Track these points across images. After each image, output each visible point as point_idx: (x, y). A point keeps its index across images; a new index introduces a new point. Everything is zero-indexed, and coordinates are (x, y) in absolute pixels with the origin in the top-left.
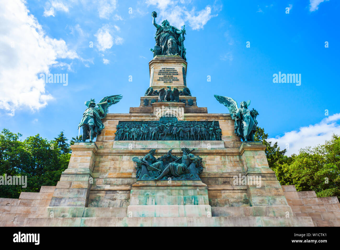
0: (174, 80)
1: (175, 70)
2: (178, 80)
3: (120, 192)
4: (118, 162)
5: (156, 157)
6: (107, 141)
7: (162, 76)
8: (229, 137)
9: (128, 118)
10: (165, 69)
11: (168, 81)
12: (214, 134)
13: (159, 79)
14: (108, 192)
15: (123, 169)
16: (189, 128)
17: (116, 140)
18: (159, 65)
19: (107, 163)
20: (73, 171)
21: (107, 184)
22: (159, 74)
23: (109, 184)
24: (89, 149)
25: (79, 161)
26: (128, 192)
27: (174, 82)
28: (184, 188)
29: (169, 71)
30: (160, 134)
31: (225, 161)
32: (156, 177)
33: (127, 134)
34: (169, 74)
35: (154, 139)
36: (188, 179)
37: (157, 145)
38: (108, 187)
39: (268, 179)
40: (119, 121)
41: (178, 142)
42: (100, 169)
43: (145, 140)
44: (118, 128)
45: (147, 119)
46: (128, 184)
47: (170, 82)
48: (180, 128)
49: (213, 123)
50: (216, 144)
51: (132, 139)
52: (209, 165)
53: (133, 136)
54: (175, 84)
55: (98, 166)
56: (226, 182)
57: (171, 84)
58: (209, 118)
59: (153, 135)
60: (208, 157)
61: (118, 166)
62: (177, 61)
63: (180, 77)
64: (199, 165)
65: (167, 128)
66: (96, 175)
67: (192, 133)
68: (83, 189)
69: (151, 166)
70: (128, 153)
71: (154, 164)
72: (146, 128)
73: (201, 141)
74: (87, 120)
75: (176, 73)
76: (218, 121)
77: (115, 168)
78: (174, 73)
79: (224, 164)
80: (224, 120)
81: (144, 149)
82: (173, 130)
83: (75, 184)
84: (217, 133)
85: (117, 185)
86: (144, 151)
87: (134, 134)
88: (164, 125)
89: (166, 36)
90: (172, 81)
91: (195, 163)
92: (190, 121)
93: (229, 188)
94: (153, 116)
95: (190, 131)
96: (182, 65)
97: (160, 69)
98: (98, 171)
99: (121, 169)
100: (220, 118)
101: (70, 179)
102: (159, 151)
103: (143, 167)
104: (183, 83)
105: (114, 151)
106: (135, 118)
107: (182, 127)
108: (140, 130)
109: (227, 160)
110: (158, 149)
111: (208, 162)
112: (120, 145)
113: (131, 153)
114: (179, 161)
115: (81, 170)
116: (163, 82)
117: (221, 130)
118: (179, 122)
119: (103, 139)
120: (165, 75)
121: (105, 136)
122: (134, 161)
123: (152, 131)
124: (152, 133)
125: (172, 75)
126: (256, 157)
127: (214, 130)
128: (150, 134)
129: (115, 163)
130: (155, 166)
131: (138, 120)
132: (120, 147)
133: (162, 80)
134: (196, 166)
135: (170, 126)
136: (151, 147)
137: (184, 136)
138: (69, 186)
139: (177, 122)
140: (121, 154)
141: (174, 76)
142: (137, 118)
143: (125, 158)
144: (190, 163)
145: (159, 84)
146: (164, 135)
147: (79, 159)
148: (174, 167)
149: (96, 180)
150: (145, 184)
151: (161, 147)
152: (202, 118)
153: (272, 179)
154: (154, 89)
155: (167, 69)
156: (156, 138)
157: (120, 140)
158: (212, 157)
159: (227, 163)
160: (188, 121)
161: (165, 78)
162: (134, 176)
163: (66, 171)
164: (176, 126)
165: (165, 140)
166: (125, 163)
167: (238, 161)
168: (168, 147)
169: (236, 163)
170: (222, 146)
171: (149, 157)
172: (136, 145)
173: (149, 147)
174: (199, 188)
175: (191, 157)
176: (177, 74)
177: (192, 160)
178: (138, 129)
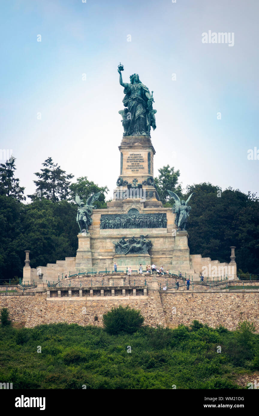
0: (139, 168)
1: (141, 156)
2: (143, 168)
3: (108, 260)
4: (104, 243)
5: (126, 240)
6: (95, 229)
7: (130, 164)
8: (172, 225)
9: (107, 213)
10: (132, 155)
11: (135, 170)
12: (162, 223)
13: (127, 167)
14: (102, 260)
15: (108, 247)
16: (146, 219)
17: (101, 229)
18: (127, 150)
19: (98, 244)
20: (82, 250)
21: (100, 255)
22: (127, 162)
23: (101, 256)
24: (88, 237)
25: (84, 244)
26: (112, 260)
27: (140, 170)
28: (139, 258)
29: (136, 157)
30: (128, 224)
31: (165, 242)
32: (125, 252)
33: (108, 224)
34: (136, 161)
35: (124, 228)
36: (142, 253)
37: (126, 232)
38: (101, 257)
39: (183, 252)
40: (101, 215)
41: (138, 230)
42: (95, 247)
43: (119, 228)
44: (101, 220)
45: (119, 213)
46: (111, 256)
47: (137, 170)
48: (141, 219)
49: (162, 215)
50: (162, 231)
51: (111, 228)
52: (156, 244)
53: (111, 226)
54: (141, 173)
55: (93, 246)
56: (164, 253)
57: (137, 173)
58: (161, 211)
59: (123, 225)
60: (156, 239)
61: (104, 245)
62: (143, 146)
63: (145, 165)
64: (150, 245)
65: (132, 220)
66: (93, 251)
67: (148, 223)
68: (90, 259)
69: (122, 246)
70: (109, 238)
71: (124, 245)
72: (119, 220)
73: (153, 229)
74: (82, 217)
75: (142, 159)
76: (166, 214)
77: (103, 247)
78: (140, 160)
79: (164, 243)
80: (170, 213)
81: (119, 234)
82: (136, 221)
83: (85, 256)
84: (164, 222)
85: (106, 256)
86: (119, 236)
87: (112, 224)
88: (130, 218)
89: (134, 105)
90: (138, 169)
91: (146, 244)
92: (148, 214)
93: (164, 257)
94: (123, 211)
95: (147, 222)
96: (147, 150)
97: (128, 155)
98: (93, 249)
99: (106, 247)
100: (168, 211)
101: (81, 254)
102: (127, 236)
103: (119, 247)
104: (147, 171)
105: (101, 237)
106: (111, 212)
107: (142, 219)
108: (115, 222)
109: (167, 241)
110: (127, 234)
111: (156, 242)
112: (104, 232)
113: (111, 238)
114: (138, 243)
115: (86, 249)
116: (130, 170)
117: (167, 220)
118: (140, 215)
119: (92, 228)
120: (133, 163)
121: (93, 226)
122: (114, 244)
123: (123, 222)
124: (123, 223)
125: (138, 162)
126: (181, 240)
127: (162, 221)
128: (122, 224)
129: (102, 244)
130: (125, 246)
131: (113, 214)
132: (104, 233)
133: (130, 168)
134: (147, 246)
135: (134, 218)
136: (123, 233)
137: (143, 225)
138: (82, 258)
139: (139, 215)
140: (105, 238)
141: (141, 164)
142: (113, 212)
143: (108, 240)
144: (144, 244)
145: (128, 172)
146: (130, 224)
147: (83, 243)
148: (135, 247)
149: (93, 253)
150: (120, 256)
151: (129, 233)
152: (155, 211)
153: (185, 252)
154: (123, 179)
155: (135, 155)
156: (125, 227)
157: (103, 229)
158: (158, 239)
159: (167, 242)
160: (146, 214)
161: (133, 166)
162: (114, 251)
163: (78, 250)
164: (138, 218)
165: (131, 228)
166: (108, 243)
167: (173, 241)
168: (133, 233)
169: (172, 242)
170: (166, 232)
171: (121, 241)
172: (114, 232)
173: (121, 233)
174: (147, 257)
175: (144, 241)
176: (143, 162)
177: (145, 243)
178: (114, 221)
